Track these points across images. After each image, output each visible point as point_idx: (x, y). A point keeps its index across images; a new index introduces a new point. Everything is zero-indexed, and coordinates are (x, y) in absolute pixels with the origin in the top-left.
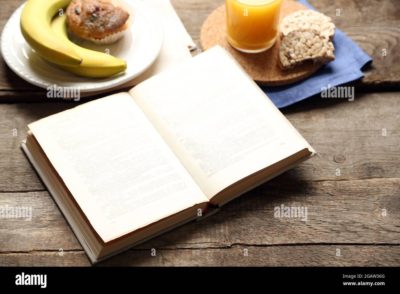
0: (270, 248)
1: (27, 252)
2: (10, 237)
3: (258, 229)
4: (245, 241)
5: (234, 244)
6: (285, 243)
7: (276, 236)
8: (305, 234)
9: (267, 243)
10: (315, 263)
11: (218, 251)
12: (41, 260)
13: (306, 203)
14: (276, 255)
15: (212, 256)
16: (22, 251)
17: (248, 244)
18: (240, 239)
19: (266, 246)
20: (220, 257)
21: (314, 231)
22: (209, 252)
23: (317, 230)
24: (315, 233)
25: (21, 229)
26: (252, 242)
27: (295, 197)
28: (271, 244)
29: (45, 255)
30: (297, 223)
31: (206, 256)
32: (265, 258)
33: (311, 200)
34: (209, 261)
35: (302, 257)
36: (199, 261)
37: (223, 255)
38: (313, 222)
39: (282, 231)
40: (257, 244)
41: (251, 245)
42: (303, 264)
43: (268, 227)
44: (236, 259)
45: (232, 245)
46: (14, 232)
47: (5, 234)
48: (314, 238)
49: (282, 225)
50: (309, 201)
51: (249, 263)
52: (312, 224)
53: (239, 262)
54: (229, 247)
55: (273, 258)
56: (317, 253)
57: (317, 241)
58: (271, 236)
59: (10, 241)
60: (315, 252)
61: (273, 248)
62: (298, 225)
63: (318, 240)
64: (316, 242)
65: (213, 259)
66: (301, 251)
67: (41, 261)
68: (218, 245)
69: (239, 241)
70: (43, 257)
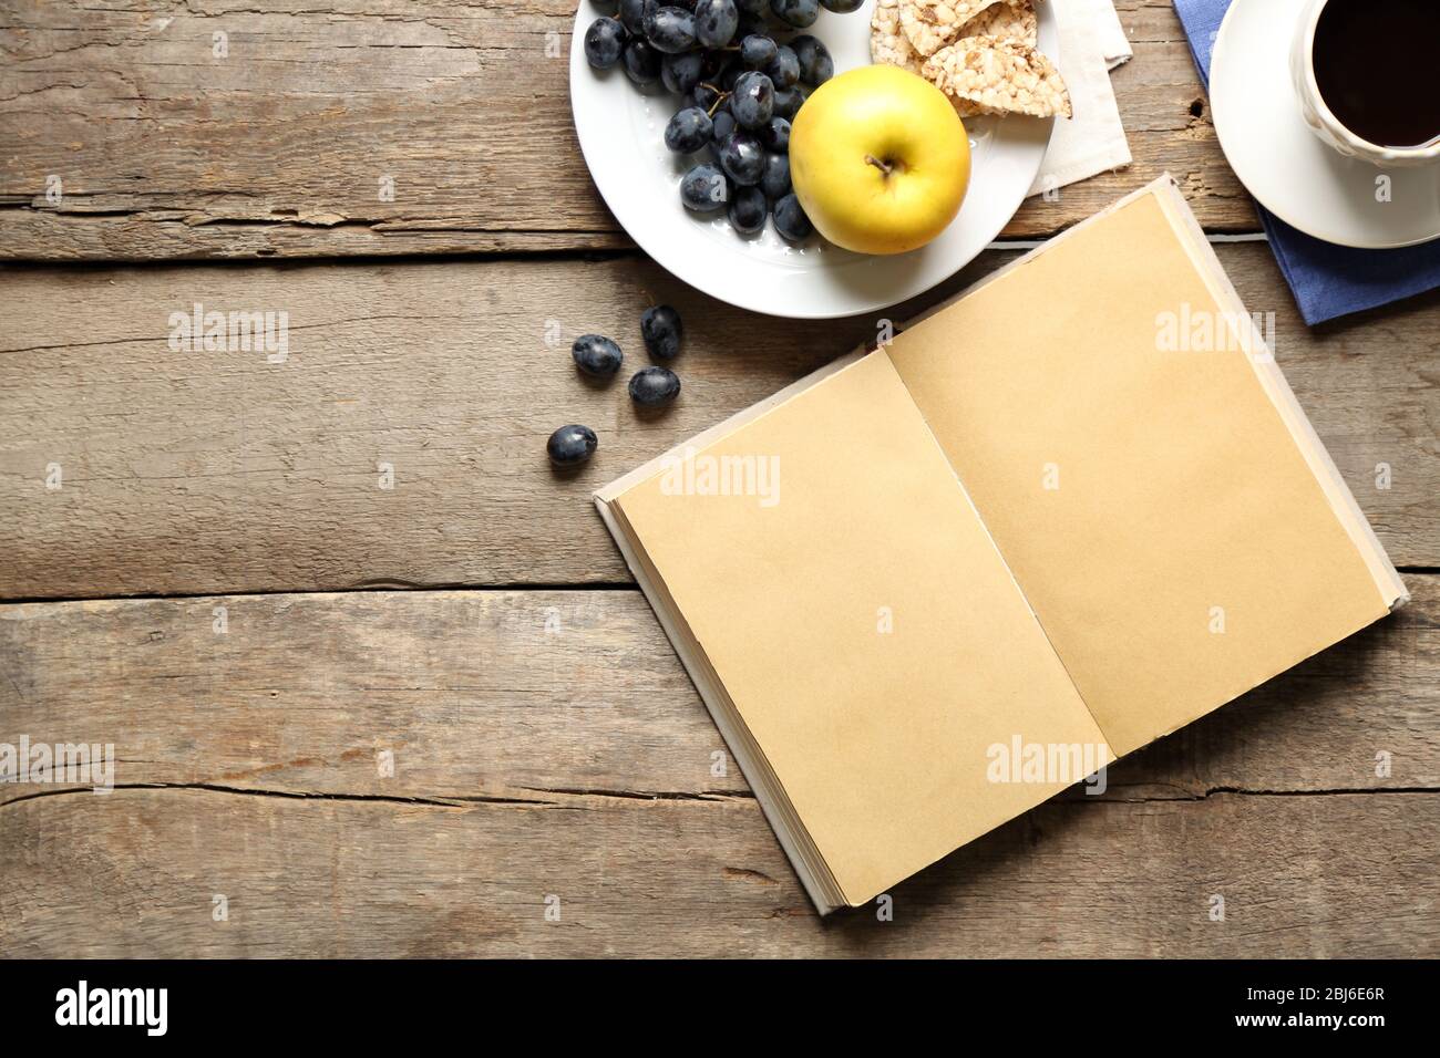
0: (1308, 800)
1: (695, 797)
2: (648, 745)
3: (1280, 740)
4: (1244, 781)
5: (1214, 791)
6: (1345, 786)
7: (1325, 765)
8: (1404, 758)
9: (1300, 786)
10: (1419, 849)
11: (1172, 810)
12: (733, 820)
13: (1415, 654)
14: (1322, 821)
15: (1157, 825)
16: (683, 791)
17: (1252, 789)
18: (1233, 777)
19: (1298, 793)
20: (1178, 830)
21: (1425, 748)
22: (1149, 811)
23: (1435, 747)
24: (1431, 755)
25: (672, 721)
26: (1261, 785)
27: (1386, 633)
28: (1309, 789)
29: (741, 808)
30: (1383, 721)
31: (1142, 824)
32: (1293, 831)
33: (1427, 645)
34: (1150, 839)
35: (1385, 831)
36: (1124, 838)
37: (1184, 823)
38: (1429, 718)
39: (1343, 746)
40: (1276, 789)
41: (1258, 793)
42: (1389, 850)
43: (1306, 733)
44: (1219, 834)
45: (1208, 793)
46: (658, 728)
47: (634, 734)
48: (1424, 773)
49: (1343, 729)
50: (1423, 649)
51: (1252, 847)
52: (1425, 727)
53: (1226, 844)
54: (1200, 798)
55: (1313, 833)
56: (1428, 819)
57: (1433, 782)
58: (1314, 764)
59: (650, 759)
60: (1424, 814)
61: (1313, 800)
62: (1386, 729)
63: (1435, 778)
64: (1430, 786)
65: (1159, 832)
66: (1386, 812)
67: (732, 824)
68: (1175, 792)
69: (1227, 782)
70: (738, 812)
